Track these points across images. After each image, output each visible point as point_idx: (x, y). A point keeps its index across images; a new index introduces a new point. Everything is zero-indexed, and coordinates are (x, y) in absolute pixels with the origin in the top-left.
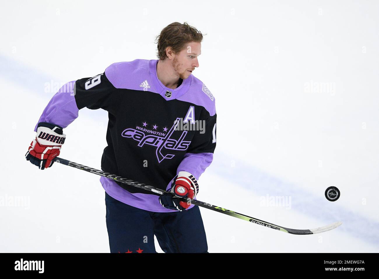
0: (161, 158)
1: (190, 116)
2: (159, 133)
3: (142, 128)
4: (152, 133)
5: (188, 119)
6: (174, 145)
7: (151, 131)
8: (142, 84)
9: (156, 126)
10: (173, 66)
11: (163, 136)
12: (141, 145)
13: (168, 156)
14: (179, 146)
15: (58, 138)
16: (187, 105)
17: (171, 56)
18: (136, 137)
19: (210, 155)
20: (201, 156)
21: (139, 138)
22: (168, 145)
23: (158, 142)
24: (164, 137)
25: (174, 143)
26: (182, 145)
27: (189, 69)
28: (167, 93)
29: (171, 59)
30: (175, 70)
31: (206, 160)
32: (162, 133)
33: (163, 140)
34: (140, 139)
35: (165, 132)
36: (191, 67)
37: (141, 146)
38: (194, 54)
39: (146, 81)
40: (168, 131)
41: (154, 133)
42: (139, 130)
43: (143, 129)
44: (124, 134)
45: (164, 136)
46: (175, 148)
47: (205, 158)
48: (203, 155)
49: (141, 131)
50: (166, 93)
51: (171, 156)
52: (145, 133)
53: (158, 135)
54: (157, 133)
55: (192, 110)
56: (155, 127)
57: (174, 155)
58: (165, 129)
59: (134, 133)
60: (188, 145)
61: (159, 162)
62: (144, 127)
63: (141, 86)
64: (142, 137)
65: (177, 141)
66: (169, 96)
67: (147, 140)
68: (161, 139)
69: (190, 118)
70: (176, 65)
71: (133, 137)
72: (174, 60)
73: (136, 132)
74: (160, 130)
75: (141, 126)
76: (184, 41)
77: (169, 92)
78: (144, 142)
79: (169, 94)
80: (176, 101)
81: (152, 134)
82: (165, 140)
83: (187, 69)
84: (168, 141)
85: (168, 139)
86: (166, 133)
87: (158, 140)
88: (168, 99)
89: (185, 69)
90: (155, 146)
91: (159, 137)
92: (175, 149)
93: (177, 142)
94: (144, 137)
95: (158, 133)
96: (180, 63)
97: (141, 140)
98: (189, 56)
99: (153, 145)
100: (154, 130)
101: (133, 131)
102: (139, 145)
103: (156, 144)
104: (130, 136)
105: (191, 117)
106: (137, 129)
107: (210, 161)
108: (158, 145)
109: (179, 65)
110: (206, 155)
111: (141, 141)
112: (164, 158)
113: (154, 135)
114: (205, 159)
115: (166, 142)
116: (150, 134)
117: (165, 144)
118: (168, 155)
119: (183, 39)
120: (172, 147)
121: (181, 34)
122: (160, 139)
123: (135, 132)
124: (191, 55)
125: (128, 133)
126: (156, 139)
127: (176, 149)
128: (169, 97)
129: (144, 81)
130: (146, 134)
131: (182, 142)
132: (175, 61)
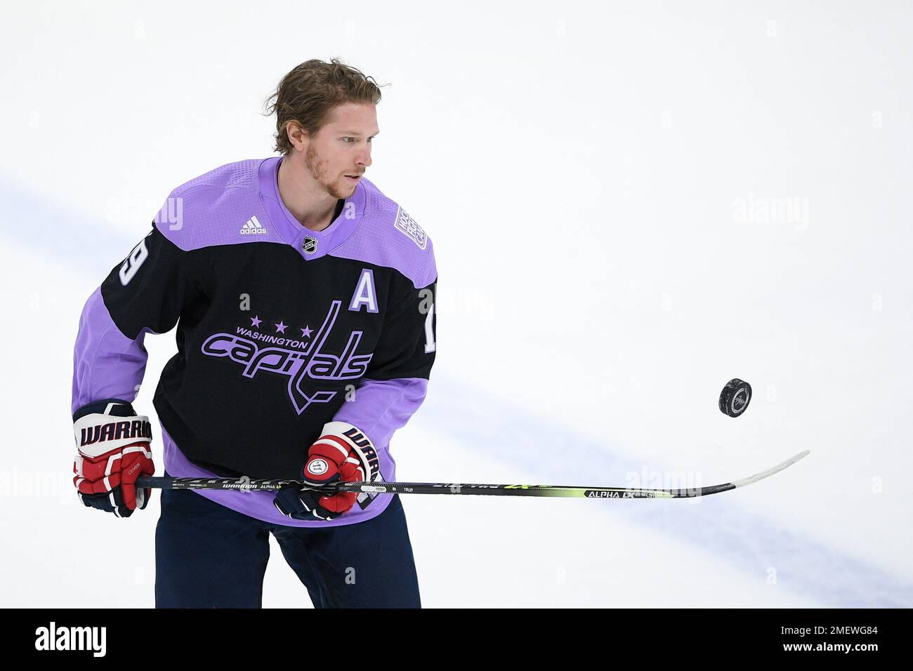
0: (301, 402)
1: (365, 294)
2: (290, 343)
3: (250, 331)
4: (274, 342)
5: (360, 302)
6: (331, 368)
7: (272, 337)
8: (245, 226)
9: (283, 324)
10: (308, 167)
11: (301, 350)
12: (249, 373)
13: (319, 397)
14: (346, 369)
15: (123, 426)
16: (356, 268)
17: (301, 145)
18: (238, 353)
19: (419, 382)
20: (395, 387)
21: (245, 355)
22: (318, 370)
23: (291, 363)
24: (305, 350)
25: (331, 363)
26: (351, 366)
27: (348, 171)
28: (307, 241)
29: (301, 150)
30: (315, 178)
31: (405, 396)
32: (298, 343)
33: (302, 357)
34: (247, 359)
35: (305, 339)
36: (352, 167)
37: (252, 376)
38: (354, 134)
39: (254, 218)
40: (313, 335)
41: (279, 342)
42: (243, 336)
43: (252, 334)
44: (207, 349)
45: (304, 347)
46: (336, 375)
47: (404, 391)
48: (400, 385)
49: (247, 337)
50: (303, 241)
51: (326, 397)
52: (258, 342)
53: (289, 348)
54: (286, 342)
55: (367, 278)
56: (281, 327)
57: (334, 393)
58: (307, 332)
59: (233, 345)
60: (365, 364)
61: (299, 412)
62: (254, 329)
63: (243, 232)
64: (251, 353)
65: (339, 358)
66: (312, 249)
67: (264, 360)
68: (299, 357)
69: (364, 300)
70: (314, 164)
71: (229, 353)
72: (309, 151)
73: (238, 342)
74: (294, 333)
75: (248, 326)
76: (324, 103)
77: (310, 240)
78: (258, 366)
79: (310, 245)
80: (328, 259)
81: (276, 345)
82: (307, 359)
83: (343, 172)
84: (316, 359)
85: (316, 354)
86: (308, 340)
87: (290, 358)
88: (309, 256)
89: (336, 173)
90: (285, 373)
91: (292, 353)
92: (336, 378)
93: (339, 361)
94: (257, 353)
95: (289, 341)
96: (323, 158)
97: (248, 361)
98: (343, 139)
99: (280, 371)
100: (279, 335)
101: (231, 340)
102: (245, 374)
103: (287, 369)
104: (224, 351)
105: (367, 297)
106: (239, 335)
107: (416, 397)
108: (293, 372)
109: (320, 163)
110: (406, 384)
111: (249, 364)
112: (310, 401)
113: (279, 346)
114: (403, 394)
115: (312, 363)
116: (271, 345)
117: (308, 369)
118: (318, 393)
119: (322, 98)
120: (328, 374)
121: (320, 85)
122: (295, 356)
123: (234, 341)
124: (348, 136)
125: (216, 346)
126: (285, 356)
127: (339, 378)
128: (310, 253)
129: (249, 218)
130: (261, 345)
131: (350, 359)
132: (311, 153)
